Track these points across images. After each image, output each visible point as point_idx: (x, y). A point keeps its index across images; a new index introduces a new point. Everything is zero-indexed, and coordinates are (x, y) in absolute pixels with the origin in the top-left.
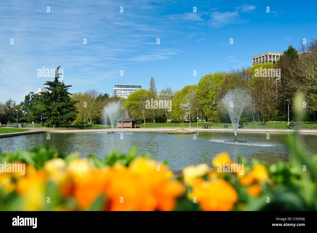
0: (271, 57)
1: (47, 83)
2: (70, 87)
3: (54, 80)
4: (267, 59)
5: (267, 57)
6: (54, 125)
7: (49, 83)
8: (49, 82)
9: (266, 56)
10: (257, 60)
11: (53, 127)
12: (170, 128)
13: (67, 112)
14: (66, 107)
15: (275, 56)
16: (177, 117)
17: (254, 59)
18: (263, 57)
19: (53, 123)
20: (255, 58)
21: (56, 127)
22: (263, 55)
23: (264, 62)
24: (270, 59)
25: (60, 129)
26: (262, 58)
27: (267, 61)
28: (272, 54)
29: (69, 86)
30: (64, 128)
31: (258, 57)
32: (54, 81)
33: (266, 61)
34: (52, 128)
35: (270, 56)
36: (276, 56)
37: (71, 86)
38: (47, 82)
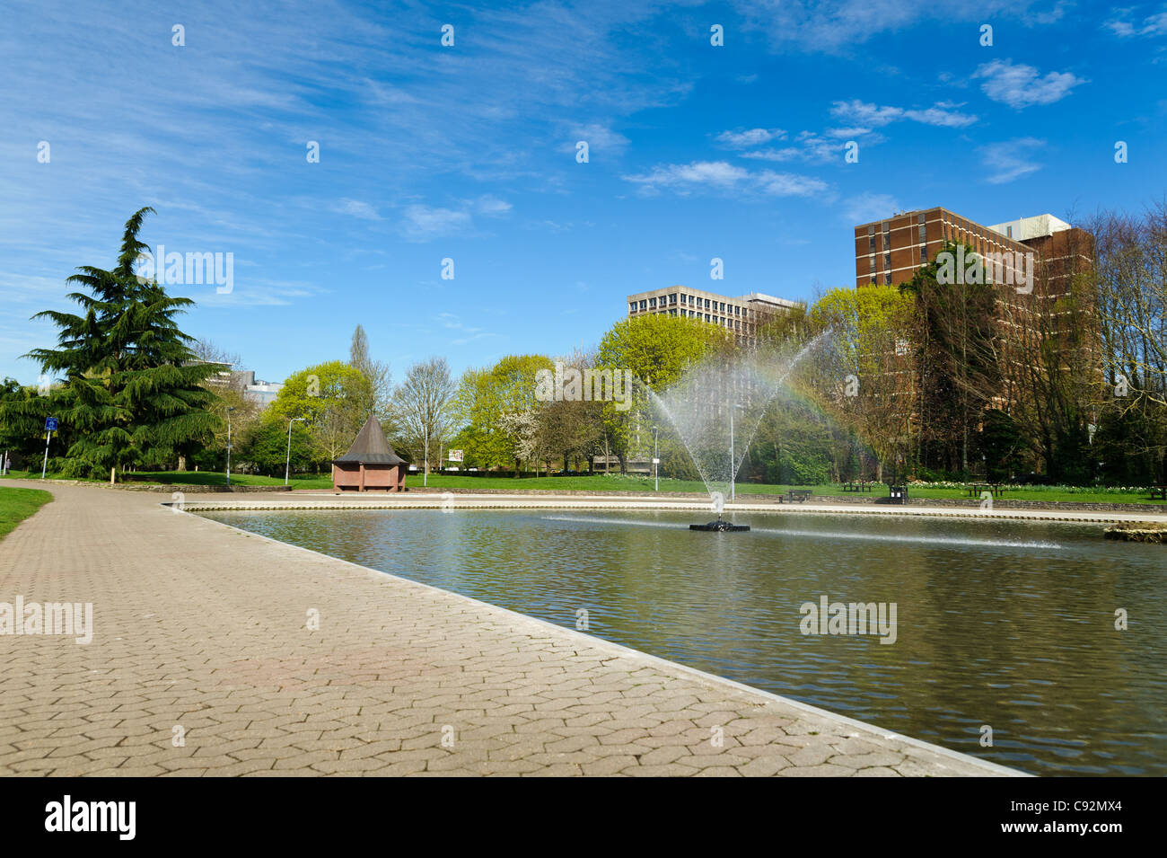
0: (685, 301)
1: (86, 275)
2: (183, 307)
3: (117, 265)
4: (676, 304)
5: (675, 300)
6: (113, 470)
7: (95, 278)
8: (95, 271)
9: (670, 296)
10: (641, 307)
11: (108, 479)
12: (549, 494)
13: (178, 413)
14: (171, 389)
15: (693, 297)
16: (482, 455)
17: (632, 304)
18: (660, 298)
19: (108, 463)
20: (638, 300)
21: (121, 480)
22: (662, 293)
23: (665, 312)
24: (682, 304)
25: (140, 489)
26: (658, 300)
27: (675, 310)
28: (689, 293)
29: (179, 301)
30: (155, 487)
31: (646, 297)
32: (116, 270)
33: (671, 311)
34: (104, 485)
35: (683, 296)
36: (695, 299)
37: (188, 301)
38: (87, 268)
